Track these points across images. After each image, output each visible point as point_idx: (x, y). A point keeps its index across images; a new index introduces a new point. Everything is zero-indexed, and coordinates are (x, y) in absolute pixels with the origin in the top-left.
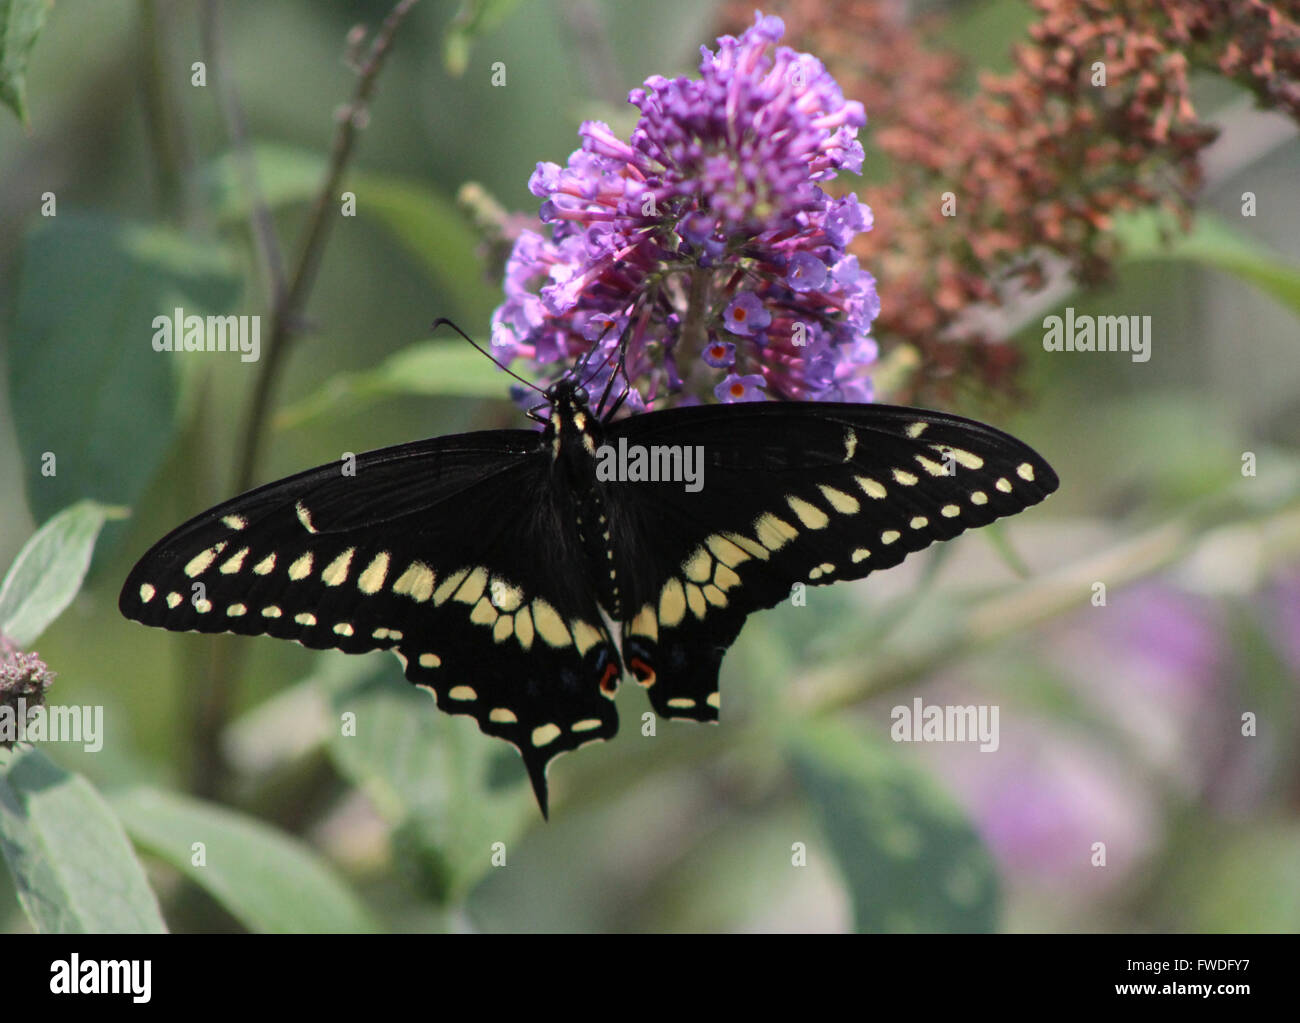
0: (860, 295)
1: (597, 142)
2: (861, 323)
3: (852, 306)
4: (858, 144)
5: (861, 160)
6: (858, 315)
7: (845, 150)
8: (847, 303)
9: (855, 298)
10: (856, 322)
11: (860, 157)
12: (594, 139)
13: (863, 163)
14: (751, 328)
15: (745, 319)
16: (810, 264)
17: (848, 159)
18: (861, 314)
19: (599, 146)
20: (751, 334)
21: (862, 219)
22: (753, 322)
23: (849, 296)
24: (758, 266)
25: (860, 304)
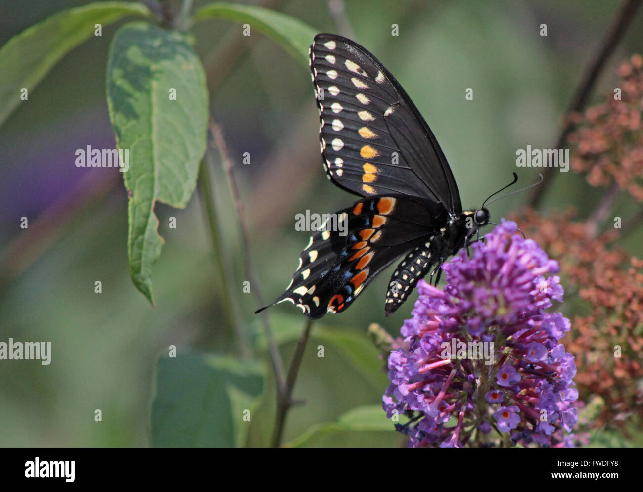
0: (566, 364)
1: (425, 290)
2: (567, 378)
3: (562, 370)
4: (560, 286)
5: (562, 294)
6: (565, 374)
7: (553, 288)
8: (559, 369)
9: (563, 365)
10: (564, 377)
11: (562, 293)
12: (424, 288)
13: (563, 296)
14: (511, 383)
15: (507, 379)
16: (539, 348)
17: (555, 294)
18: (567, 374)
19: (427, 291)
20: (510, 386)
21: (564, 325)
22: (511, 380)
23: (560, 365)
24: (513, 351)
25: (565, 368)
